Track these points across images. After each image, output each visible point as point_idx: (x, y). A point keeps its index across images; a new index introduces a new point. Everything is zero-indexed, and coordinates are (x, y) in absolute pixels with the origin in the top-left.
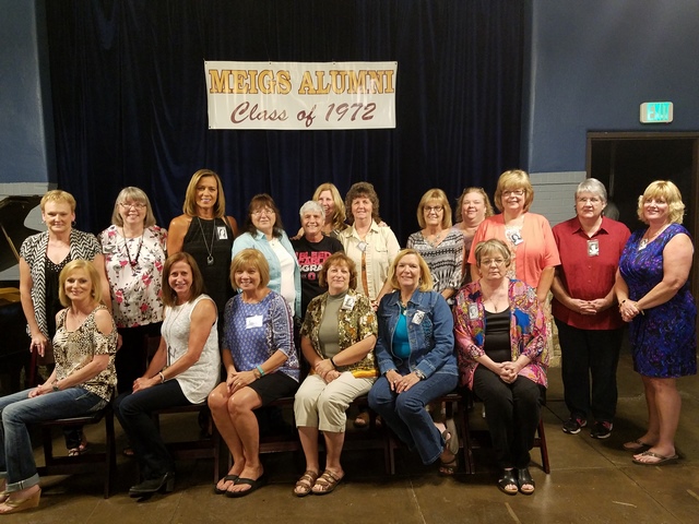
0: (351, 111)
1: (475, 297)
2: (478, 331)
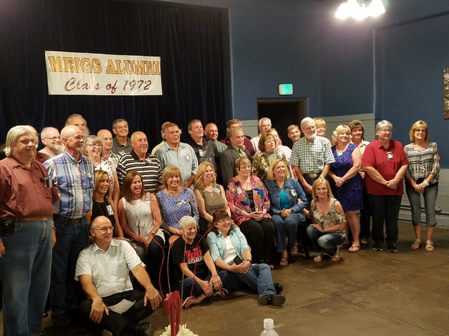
0: (138, 85)
1: (238, 184)
2: (246, 199)
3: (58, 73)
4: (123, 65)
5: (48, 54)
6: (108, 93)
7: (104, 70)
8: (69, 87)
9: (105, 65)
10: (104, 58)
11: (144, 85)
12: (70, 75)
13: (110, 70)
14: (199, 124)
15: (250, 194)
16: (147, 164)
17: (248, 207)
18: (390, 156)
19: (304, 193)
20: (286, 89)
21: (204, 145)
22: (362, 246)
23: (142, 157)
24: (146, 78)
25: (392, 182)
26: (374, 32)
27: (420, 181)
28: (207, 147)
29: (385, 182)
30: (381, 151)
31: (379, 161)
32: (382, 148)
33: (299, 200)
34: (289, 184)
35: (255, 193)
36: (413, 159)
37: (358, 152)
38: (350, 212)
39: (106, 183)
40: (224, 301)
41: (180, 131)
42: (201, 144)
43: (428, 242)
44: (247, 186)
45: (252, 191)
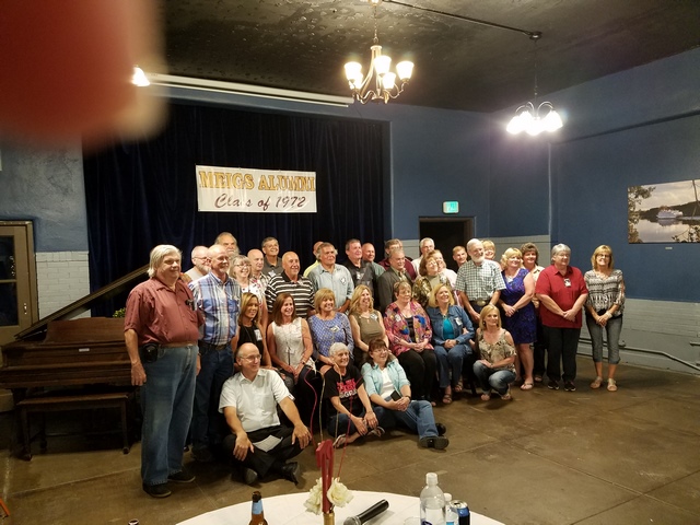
0: (291, 201)
1: (396, 310)
2: (405, 327)
3: (209, 189)
4: (276, 181)
5: (199, 168)
6: (260, 210)
7: (257, 185)
8: (219, 204)
9: (257, 180)
10: (257, 174)
11: (298, 202)
12: (221, 191)
13: (262, 186)
14: (358, 244)
15: (410, 322)
16: (299, 287)
17: (408, 336)
18: (568, 284)
19: (470, 322)
20: (451, 208)
21: (362, 267)
22: (536, 384)
23: (293, 278)
24: (300, 194)
25: (569, 313)
26: (550, 146)
27: (602, 312)
28: (365, 269)
29: (561, 312)
30: (558, 277)
31: (555, 289)
32: (559, 274)
33: (465, 329)
34: (453, 311)
35: (415, 320)
36: (595, 288)
37: (531, 279)
38: (522, 345)
39: (254, 307)
40: (379, 442)
41: (336, 252)
42: (359, 265)
43: (610, 381)
44: (407, 313)
45: (412, 318)
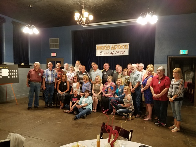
0: (120, 52)
2: (106, 89)
4: (116, 47)
6: (111, 55)
7: (111, 48)
8: (101, 54)
11: (122, 52)
15: (108, 88)
17: (106, 92)
30: (157, 80)
